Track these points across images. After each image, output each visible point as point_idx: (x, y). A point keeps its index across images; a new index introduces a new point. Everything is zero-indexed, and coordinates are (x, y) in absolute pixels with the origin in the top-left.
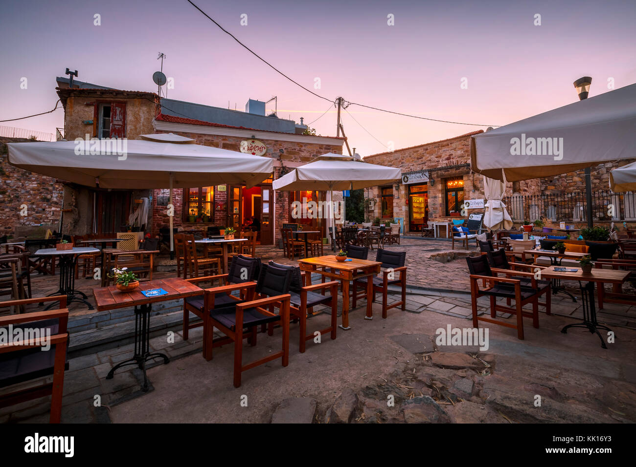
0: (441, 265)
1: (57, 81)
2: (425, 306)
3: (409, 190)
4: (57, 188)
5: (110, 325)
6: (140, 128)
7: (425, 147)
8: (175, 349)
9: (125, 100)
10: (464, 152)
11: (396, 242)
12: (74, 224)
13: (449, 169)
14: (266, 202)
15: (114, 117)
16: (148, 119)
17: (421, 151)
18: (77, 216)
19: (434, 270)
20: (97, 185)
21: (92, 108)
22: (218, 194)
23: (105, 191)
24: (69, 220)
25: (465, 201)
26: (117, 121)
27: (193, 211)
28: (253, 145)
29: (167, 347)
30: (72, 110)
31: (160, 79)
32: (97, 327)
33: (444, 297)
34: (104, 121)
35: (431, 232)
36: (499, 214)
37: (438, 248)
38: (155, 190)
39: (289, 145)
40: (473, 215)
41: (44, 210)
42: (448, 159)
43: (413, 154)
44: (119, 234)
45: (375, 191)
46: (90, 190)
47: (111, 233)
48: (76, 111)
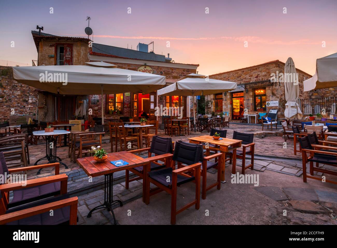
0: (261, 140)
1: (32, 33)
2: (264, 167)
3: (232, 95)
4: (31, 95)
5: (80, 179)
6: (81, 59)
7: (242, 70)
8: (123, 196)
9: (72, 43)
10: (267, 73)
11: (227, 126)
12: (44, 115)
13: (257, 83)
14: (152, 102)
15: (66, 53)
16: (85, 54)
17: (240, 72)
18: (46, 111)
19: (259, 143)
20: (58, 92)
21: (54, 48)
22: (125, 98)
23: (62, 96)
24: (42, 113)
25: (267, 102)
26: (68, 55)
27: (111, 108)
28: (145, 69)
29: (118, 194)
30: (42, 49)
31: (89, 31)
32: (72, 180)
33: (274, 161)
34: (60, 55)
35: (245, 120)
36: (295, 110)
37: (253, 130)
38: (90, 96)
39: (166, 69)
40: (272, 110)
41: (24, 107)
42: (257, 77)
43: (235, 75)
44: (70, 121)
45: (212, 96)
46: (53, 95)
47: (65, 120)
48: (44, 50)
